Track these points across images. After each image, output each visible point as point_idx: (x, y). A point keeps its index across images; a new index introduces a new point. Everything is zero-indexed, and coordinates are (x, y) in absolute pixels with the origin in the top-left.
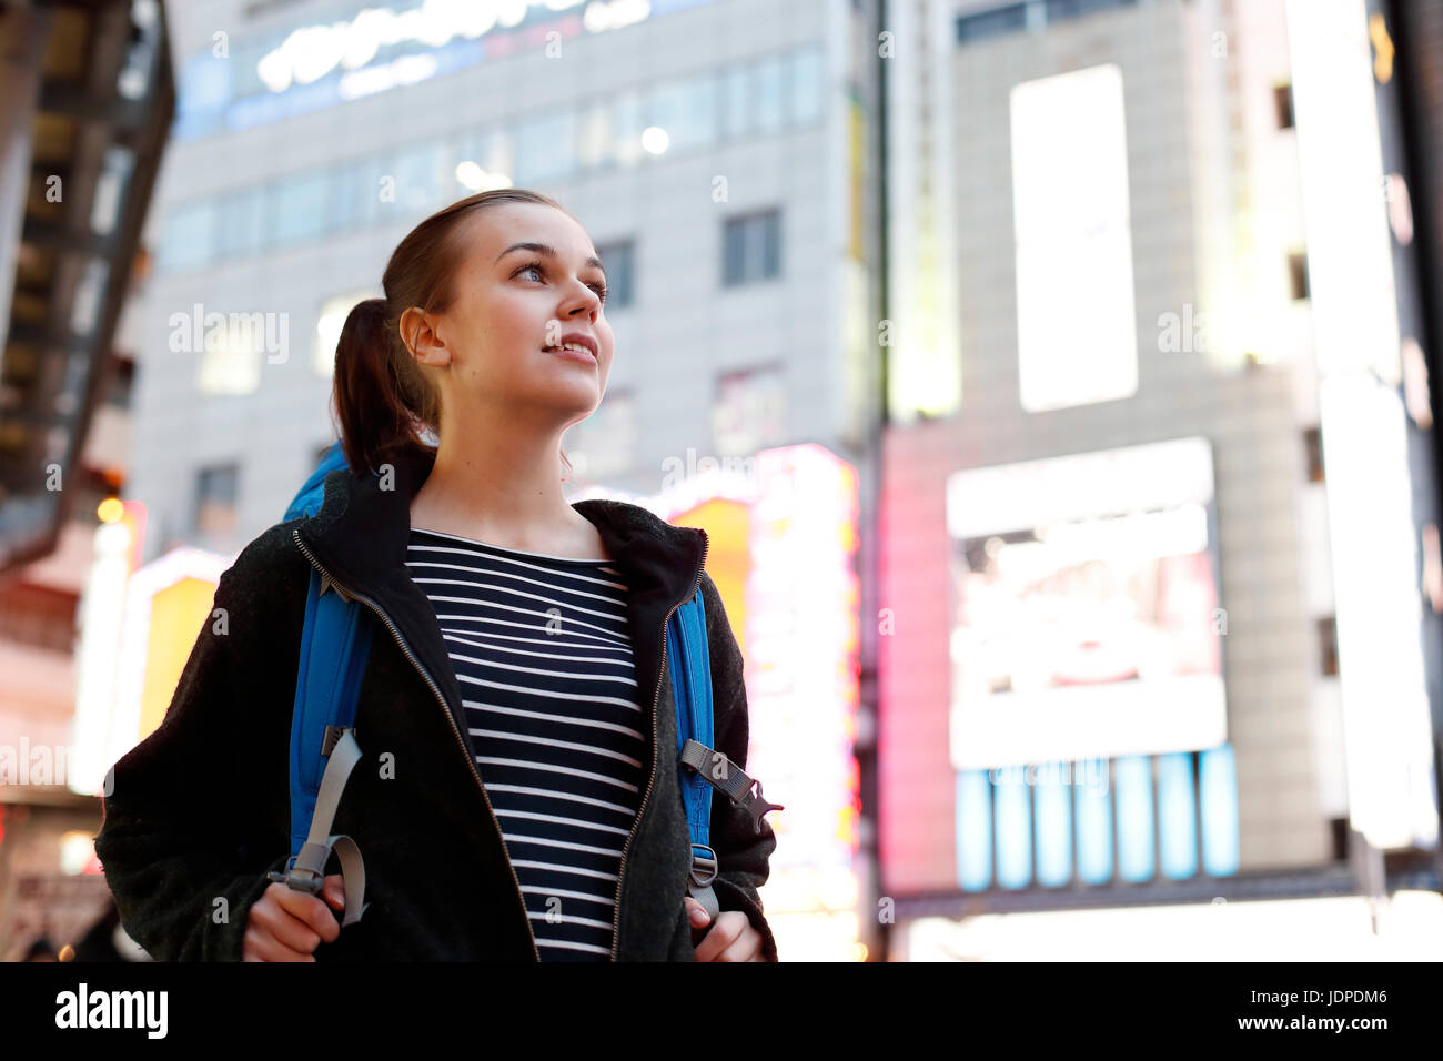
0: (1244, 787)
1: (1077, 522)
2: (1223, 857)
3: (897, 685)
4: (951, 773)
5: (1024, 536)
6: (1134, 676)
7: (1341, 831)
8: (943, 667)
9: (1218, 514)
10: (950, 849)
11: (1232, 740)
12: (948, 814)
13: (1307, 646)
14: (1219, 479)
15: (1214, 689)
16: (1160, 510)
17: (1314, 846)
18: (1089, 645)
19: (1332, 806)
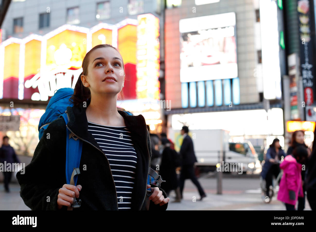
0: (241, 86)
1: (207, 30)
2: (237, 101)
3: (168, 65)
4: (181, 83)
5: (195, 33)
6: (219, 63)
7: (261, 95)
8: (178, 60)
9: (237, 28)
10: (180, 100)
11: (239, 77)
12: (180, 92)
13: (255, 56)
14: (237, 21)
15: (235, 66)
16: (225, 28)
17: (256, 99)
18: (209, 56)
19: (260, 90)
